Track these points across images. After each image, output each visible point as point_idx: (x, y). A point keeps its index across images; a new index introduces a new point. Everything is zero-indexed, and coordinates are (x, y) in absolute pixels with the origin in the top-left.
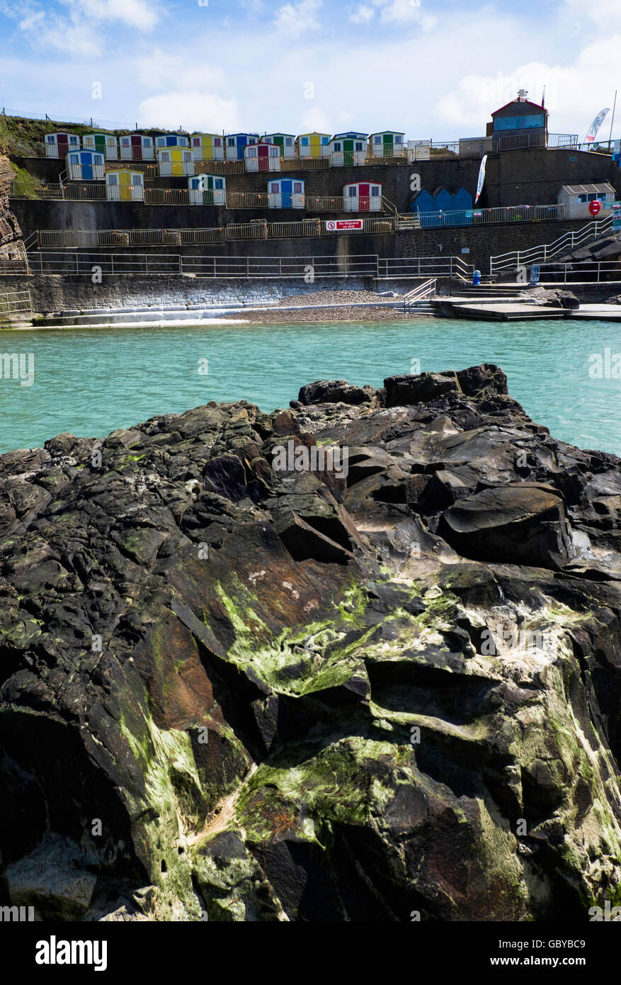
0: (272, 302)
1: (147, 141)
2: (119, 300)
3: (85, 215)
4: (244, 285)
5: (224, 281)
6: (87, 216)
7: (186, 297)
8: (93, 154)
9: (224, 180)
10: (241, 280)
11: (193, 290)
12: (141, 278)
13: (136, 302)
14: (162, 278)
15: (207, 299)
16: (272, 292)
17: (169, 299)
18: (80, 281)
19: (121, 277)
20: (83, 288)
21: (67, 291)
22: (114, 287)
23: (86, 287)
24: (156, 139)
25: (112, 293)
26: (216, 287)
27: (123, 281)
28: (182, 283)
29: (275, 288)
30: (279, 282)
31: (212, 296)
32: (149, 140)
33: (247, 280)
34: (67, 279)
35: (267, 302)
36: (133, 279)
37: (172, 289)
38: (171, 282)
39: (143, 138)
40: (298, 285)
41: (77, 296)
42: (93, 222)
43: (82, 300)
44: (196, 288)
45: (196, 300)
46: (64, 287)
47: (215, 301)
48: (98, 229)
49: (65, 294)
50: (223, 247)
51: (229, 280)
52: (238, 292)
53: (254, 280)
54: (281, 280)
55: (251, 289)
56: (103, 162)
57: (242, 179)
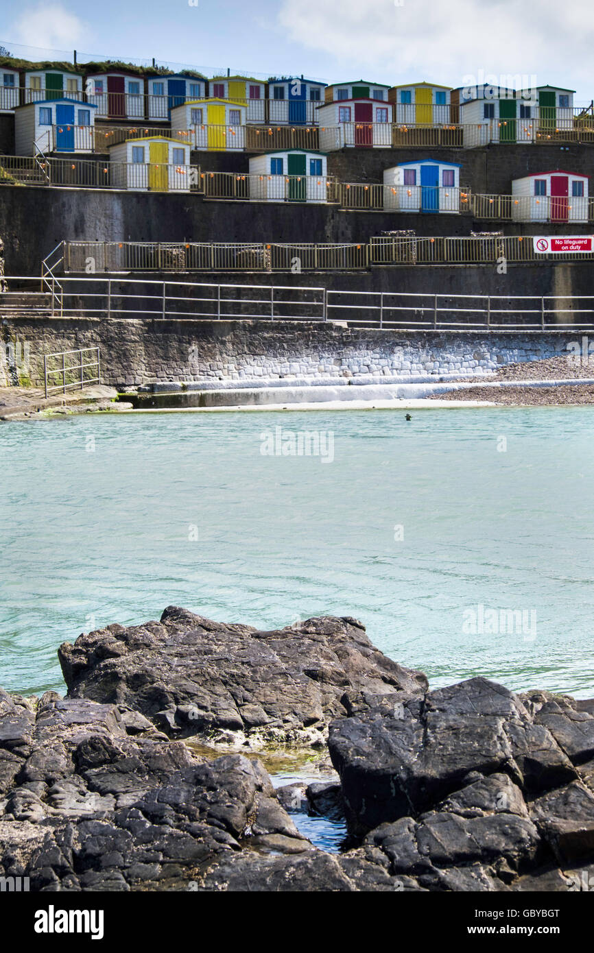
0: (480, 372)
1: (134, 86)
2: (232, 366)
3: (106, 216)
4: (433, 342)
5: (400, 335)
6: (110, 217)
7: (339, 361)
8: (77, 108)
9: (324, 160)
10: (428, 334)
11: (350, 351)
12: (267, 327)
13: (259, 370)
14: (300, 328)
15: (373, 367)
16: (480, 357)
17: (312, 366)
18: (169, 332)
19: (234, 324)
20: (175, 344)
21: (151, 348)
22: (223, 343)
23: (180, 341)
24: (151, 83)
25: (221, 353)
26: (386, 344)
27: (238, 332)
28: (331, 337)
29: (484, 349)
30: (491, 339)
31: (383, 362)
32: (137, 84)
33: (437, 335)
34: (151, 328)
35: (472, 374)
36: (256, 328)
37: (315, 347)
38: (314, 336)
39: (128, 80)
40: (521, 345)
41: (166, 358)
42: (118, 229)
43: (174, 364)
44: (356, 346)
45: (356, 368)
46: (146, 341)
47: (387, 369)
48: (126, 239)
49: (148, 354)
50: (365, 277)
51: (408, 334)
52: (424, 357)
53: (449, 335)
54: (493, 335)
55: (445, 350)
56: (92, 123)
57: (338, 160)
